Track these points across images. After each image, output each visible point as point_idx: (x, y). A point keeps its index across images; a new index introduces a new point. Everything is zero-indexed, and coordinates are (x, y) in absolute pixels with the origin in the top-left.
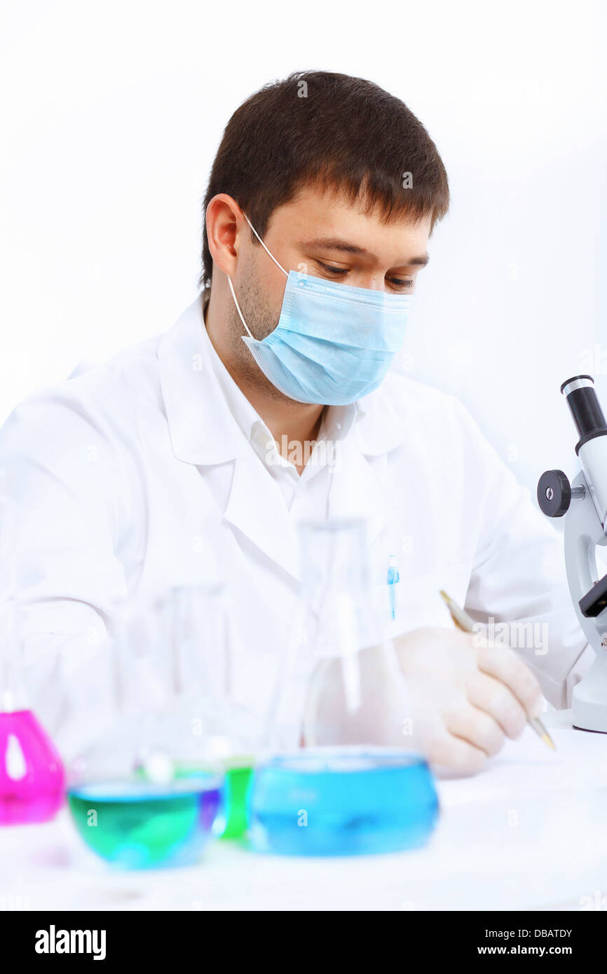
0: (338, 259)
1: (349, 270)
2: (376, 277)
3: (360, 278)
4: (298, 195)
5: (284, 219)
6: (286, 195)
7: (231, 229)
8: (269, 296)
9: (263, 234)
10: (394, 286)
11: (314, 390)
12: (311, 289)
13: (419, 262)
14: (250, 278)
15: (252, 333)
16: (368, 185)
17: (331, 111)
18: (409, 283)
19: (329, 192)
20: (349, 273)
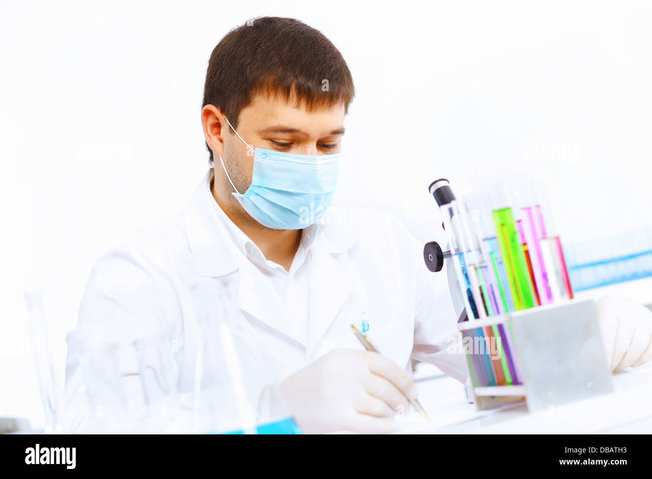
0: (284, 138)
1: (293, 143)
2: (310, 145)
3: (300, 148)
4: (254, 100)
5: (247, 115)
6: (246, 101)
7: (218, 126)
8: (244, 166)
9: (235, 127)
10: (325, 149)
11: (281, 222)
12: (269, 158)
13: (339, 132)
14: (232, 156)
15: (238, 190)
16: (295, 89)
17: (269, 44)
18: (334, 146)
19: (272, 97)
20: (292, 145)
